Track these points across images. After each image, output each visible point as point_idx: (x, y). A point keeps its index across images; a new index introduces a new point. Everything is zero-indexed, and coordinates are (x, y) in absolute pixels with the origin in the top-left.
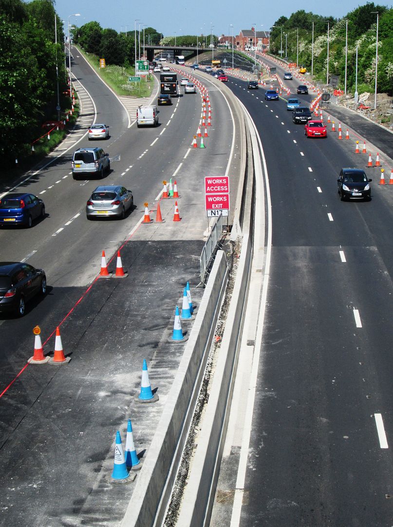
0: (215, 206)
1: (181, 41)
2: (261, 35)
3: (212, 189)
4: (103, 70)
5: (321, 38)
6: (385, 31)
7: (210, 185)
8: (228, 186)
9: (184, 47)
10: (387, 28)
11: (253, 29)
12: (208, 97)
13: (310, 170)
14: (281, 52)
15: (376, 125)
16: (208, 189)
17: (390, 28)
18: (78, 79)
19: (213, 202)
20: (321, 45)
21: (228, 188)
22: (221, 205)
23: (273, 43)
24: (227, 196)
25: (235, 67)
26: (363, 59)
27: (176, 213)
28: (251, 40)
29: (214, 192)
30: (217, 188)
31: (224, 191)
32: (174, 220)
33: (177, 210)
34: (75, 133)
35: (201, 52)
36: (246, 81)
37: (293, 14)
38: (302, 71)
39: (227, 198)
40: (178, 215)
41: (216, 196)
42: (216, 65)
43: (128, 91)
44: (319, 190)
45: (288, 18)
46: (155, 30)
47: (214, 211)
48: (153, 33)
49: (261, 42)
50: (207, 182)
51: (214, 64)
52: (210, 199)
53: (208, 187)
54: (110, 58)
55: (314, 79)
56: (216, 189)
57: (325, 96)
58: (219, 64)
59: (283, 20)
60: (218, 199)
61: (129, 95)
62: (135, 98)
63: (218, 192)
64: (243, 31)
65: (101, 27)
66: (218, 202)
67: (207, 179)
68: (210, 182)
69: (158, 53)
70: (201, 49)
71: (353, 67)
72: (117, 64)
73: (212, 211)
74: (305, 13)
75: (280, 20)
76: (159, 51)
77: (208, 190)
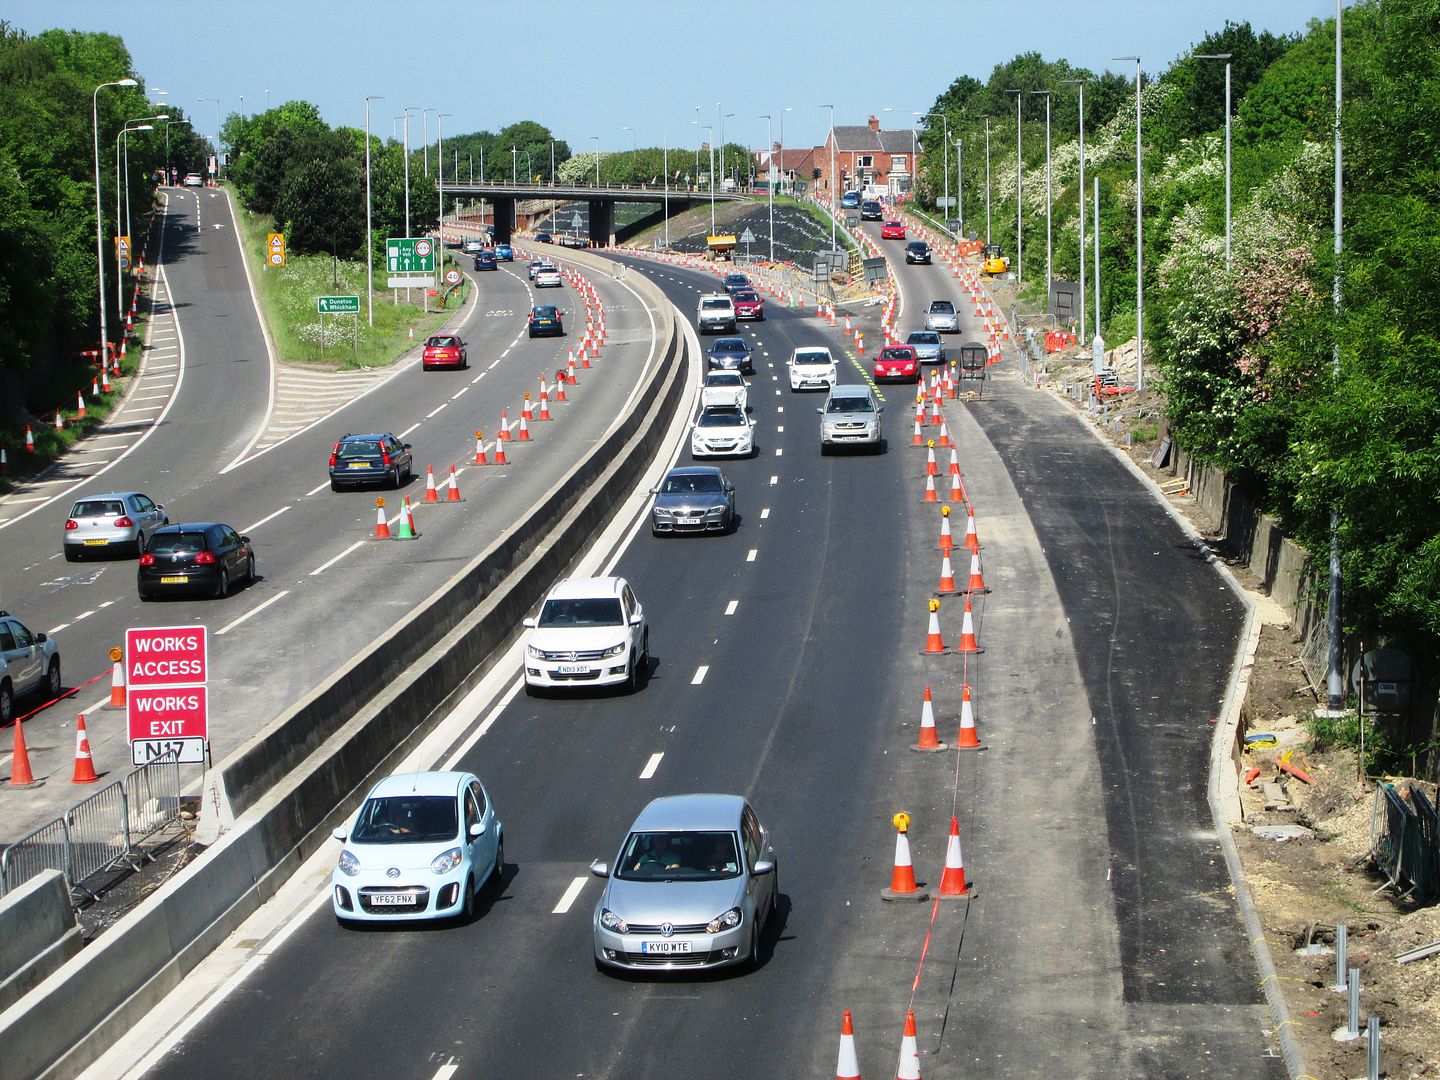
0: (161, 728)
1: (628, 168)
2: (899, 142)
3: (152, 669)
4: (273, 274)
5: (1065, 152)
6: (1270, 122)
7: (143, 657)
8: (203, 660)
9: (626, 190)
10: (1277, 111)
11: (873, 122)
12: (572, 363)
13: (732, 607)
14: (943, 202)
15: (1106, 453)
16: (138, 669)
17: (1286, 111)
18: (177, 306)
19: (152, 715)
20: (1062, 174)
21: (202, 665)
22: (180, 722)
23: (926, 170)
24: (200, 692)
25: (782, 256)
26: (1158, 221)
27: (83, 755)
28: (867, 161)
29: (158, 679)
30: (167, 668)
31: (191, 678)
32: (76, 780)
33: (86, 746)
34: (26, 491)
35: (678, 206)
36: (784, 305)
37: (998, 68)
38: (992, 269)
39: (201, 701)
40: (89, 761)
41: (165, 693)
42: (721, 250)
43: (317, 346)
44: (700, 675)
45: (985, 82)
46: (546, 131)
47: (154, 744)
48: (537, 142)
49: (902, 167)
50: (133, 647)
51: (713, 248)
52: (144, 705)
53: (138, 665)
54: (310, 230)
55: (1020, 296)
56: (164, 668)
57: (970, 354)
58: (732, 247)
59: (963, 90)
60: (169, 704)
61: (317, 359)
62: (331, 371)
63: (169, 679)
64: (838, 131)
65: (324, 121)
66: (170, 715)
67: (134, 636)
68: (143, 645)
69: (546, 212)
70: (683, 195)
71: (1128, 251)
72: (331, 250)
73: (149, 747)
74: (1042, 64)
75: (954, 91)
76: (549, 203)
77: (135, 673)
